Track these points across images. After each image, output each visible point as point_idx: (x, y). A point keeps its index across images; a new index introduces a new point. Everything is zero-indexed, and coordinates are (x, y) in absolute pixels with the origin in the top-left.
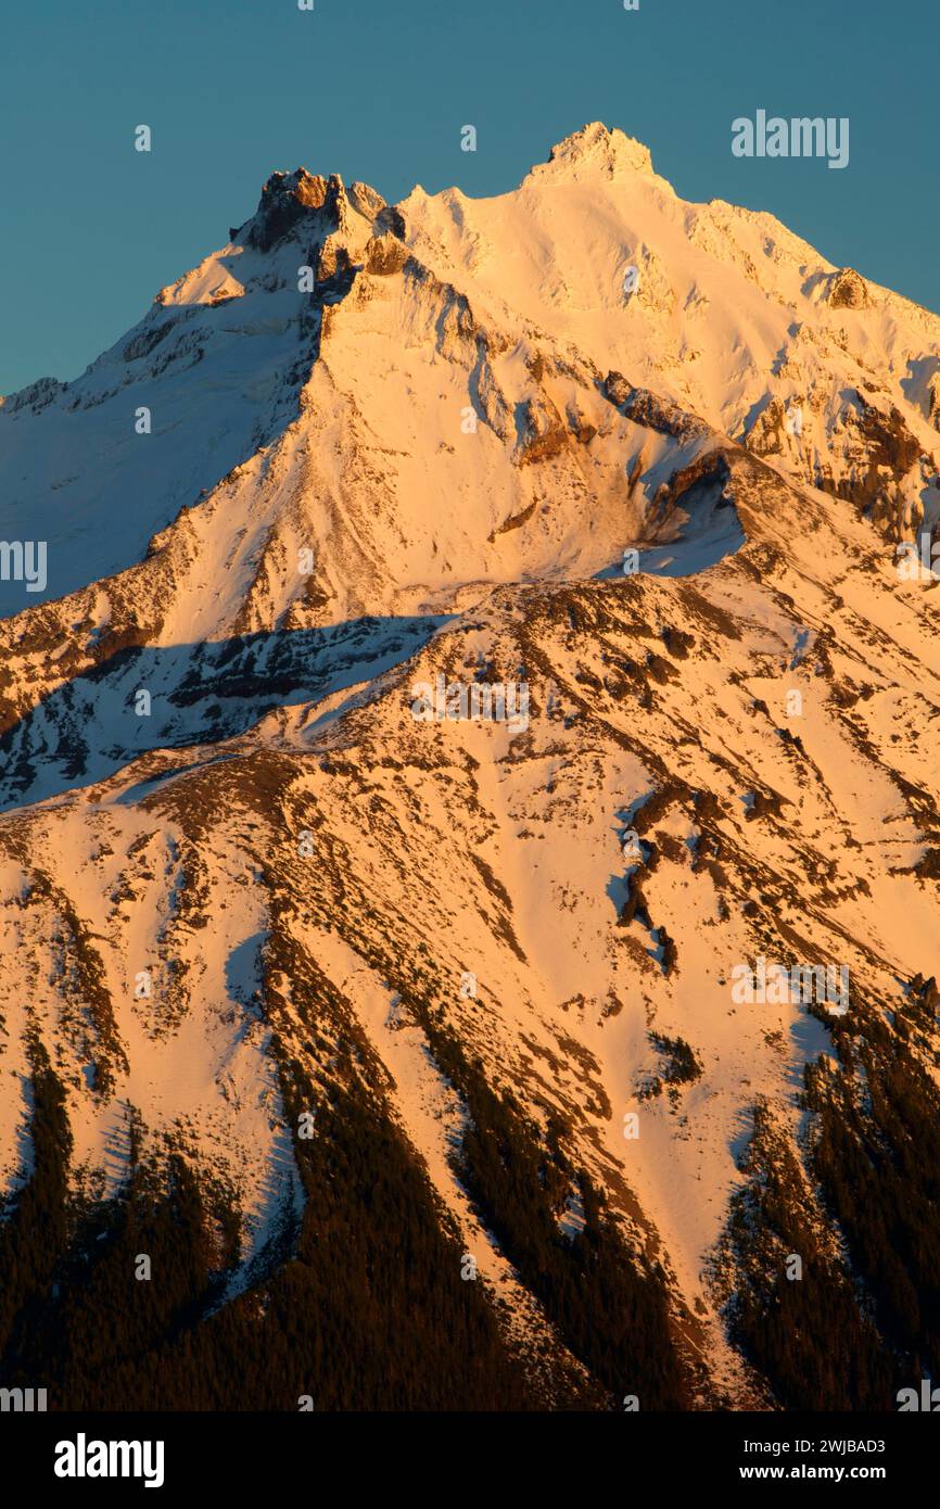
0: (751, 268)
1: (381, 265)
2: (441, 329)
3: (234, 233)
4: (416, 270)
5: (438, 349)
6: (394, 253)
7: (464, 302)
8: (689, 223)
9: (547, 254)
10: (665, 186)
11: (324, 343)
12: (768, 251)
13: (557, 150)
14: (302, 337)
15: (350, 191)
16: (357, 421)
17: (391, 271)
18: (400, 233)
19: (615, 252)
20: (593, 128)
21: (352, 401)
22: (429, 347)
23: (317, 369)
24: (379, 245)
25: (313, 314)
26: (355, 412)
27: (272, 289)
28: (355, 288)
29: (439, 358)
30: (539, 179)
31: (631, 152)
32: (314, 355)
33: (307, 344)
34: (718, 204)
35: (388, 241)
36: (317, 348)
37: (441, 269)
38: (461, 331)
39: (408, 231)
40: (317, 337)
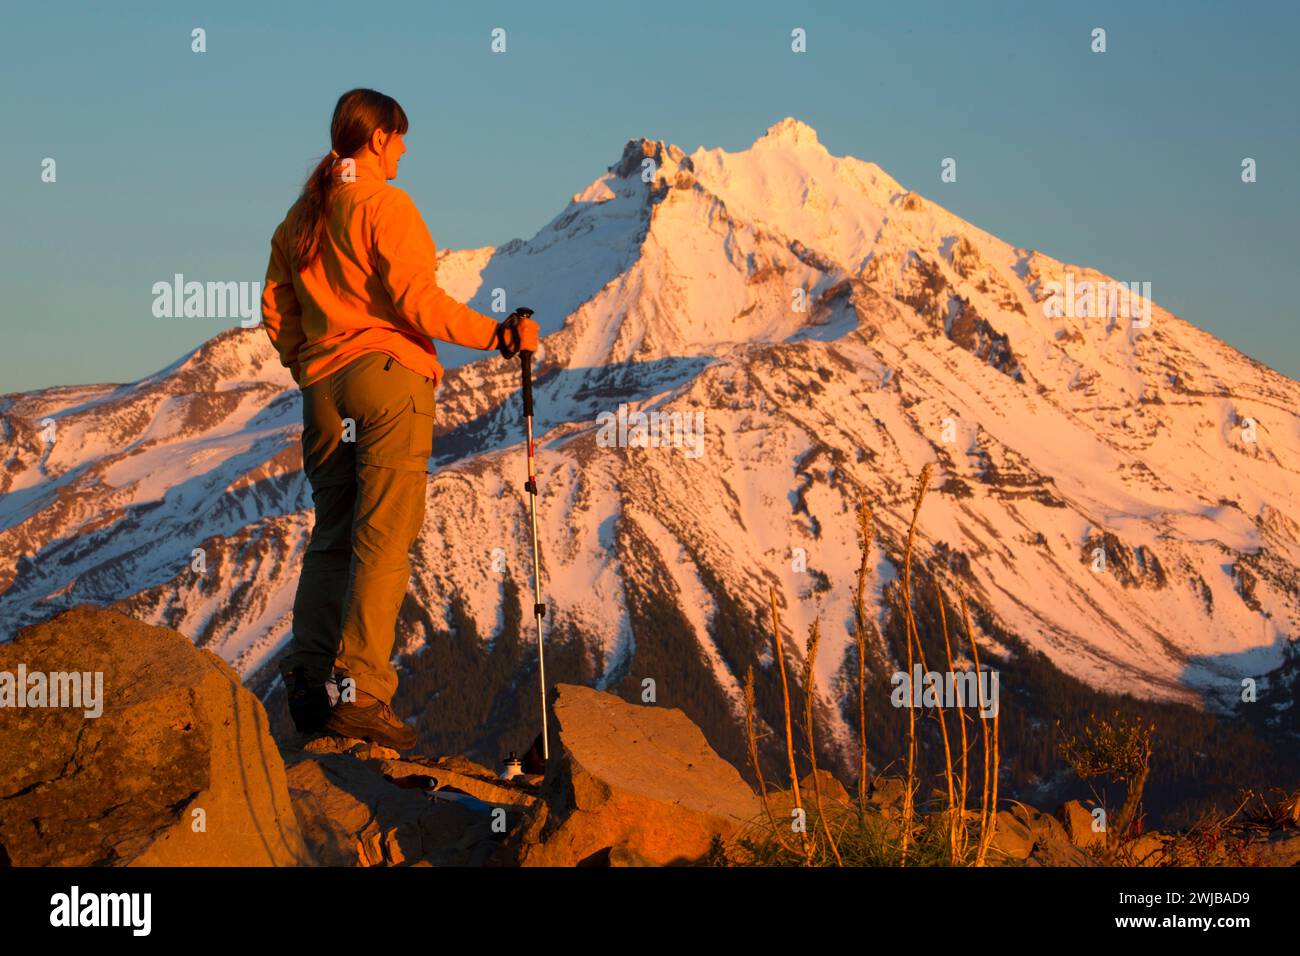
0: (864, 190)
1: (683, 185)
2: (711, 217)
3: (610, 169)
4: (699, 188)
5: (710, 226)
6: (689, 180)
7: (722, 204)
8: (834, 167)
9: (764, 181)
10: (823, 149)
11: (652, 223)
12: (873, 182)
13: (770, 130)
14: (642, 220)
15: (667, 149)
16: (668, 261)
17: (687, 188)
18: (691, 168)
19: (799, 180)
20: (789, 120)
21: (666, 251)
22: (705, 226)
23: (649, 235)
24: (681, 176)
25: (648, 209)
26: (667, 257)
27: (628, 196)
28: (669, 196)
29: (710, 232)
30: (761, 145)
31: (806, 133)
32: (647, 229)
33: (645, 223)
34: (849, 159)
35: (686, 173)
36: (649, 225)
37: (711, 188)
38: (721, 218)
39: (695, 169)
40: (649, 220)
